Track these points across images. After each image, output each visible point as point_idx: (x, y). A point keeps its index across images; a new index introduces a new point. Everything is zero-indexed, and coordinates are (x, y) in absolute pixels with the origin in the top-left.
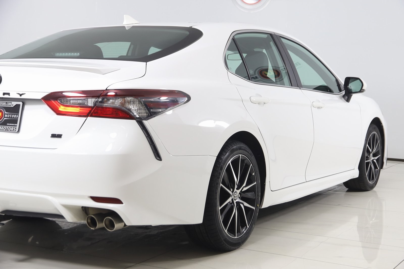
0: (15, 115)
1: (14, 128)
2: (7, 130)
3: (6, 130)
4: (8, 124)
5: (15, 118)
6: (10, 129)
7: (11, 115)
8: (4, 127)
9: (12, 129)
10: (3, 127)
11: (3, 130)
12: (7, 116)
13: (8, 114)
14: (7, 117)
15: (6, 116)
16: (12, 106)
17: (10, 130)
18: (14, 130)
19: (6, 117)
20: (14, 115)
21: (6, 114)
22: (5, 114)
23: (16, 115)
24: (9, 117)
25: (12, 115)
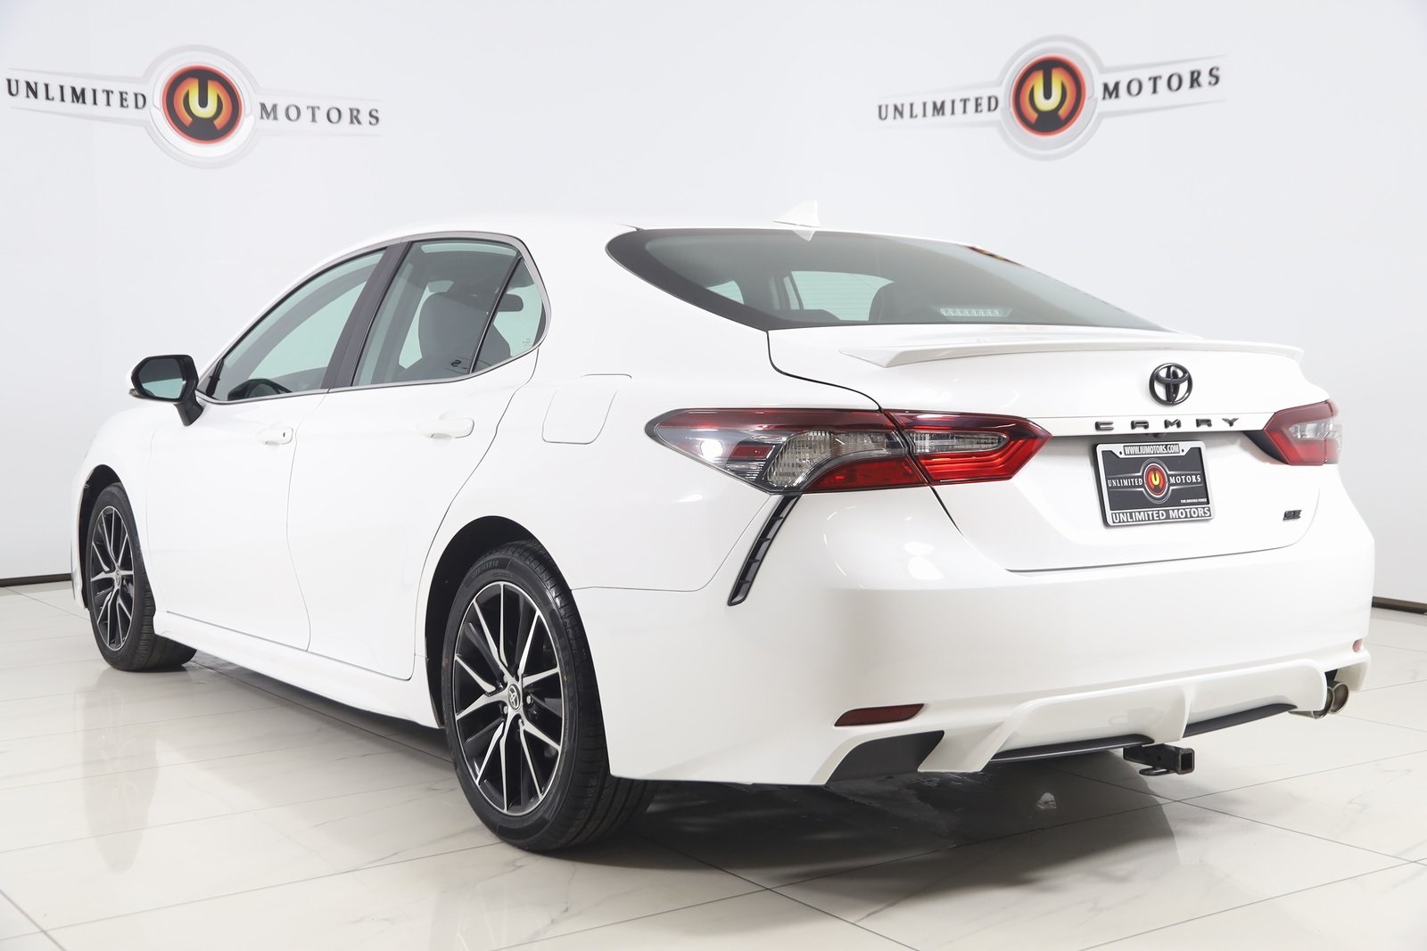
0: (1194, 477)
1: (1204, 508)
2: (1189, 519)
3: (1186, 517)
4: (1184, 501)
5: (1195, 483)
6: (1194, 513)
7: (1183, 477)
8: (1178, 510)
9: (1201, 512)
10: (1176, 511)
11: (1180, 518)
12: (1176, 480)
13: (1175, 476)
14: (1176, 484)
15: (1172, 480)
16: (1182, 454)
17: (1198, 516)
18: (1205, 513)
19: (1173, 485)
20: (1191, 475)
21: (1172, 476)
22: (1169, 476)
23: (1196, 475)
24: (1181, 484)
25: (1186, 475)
